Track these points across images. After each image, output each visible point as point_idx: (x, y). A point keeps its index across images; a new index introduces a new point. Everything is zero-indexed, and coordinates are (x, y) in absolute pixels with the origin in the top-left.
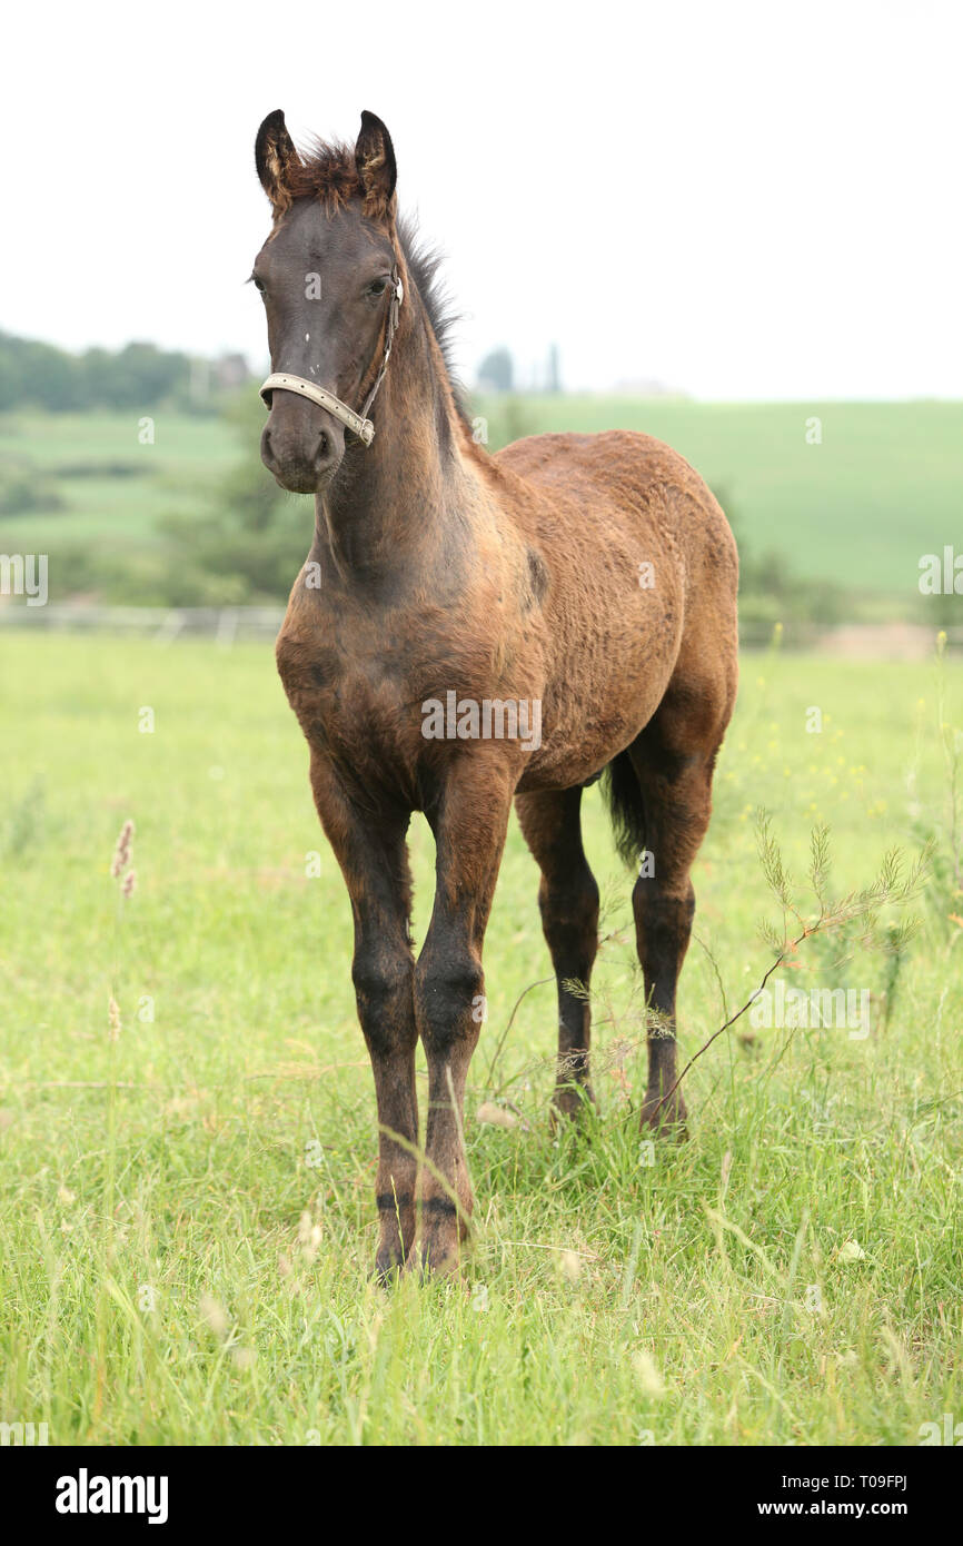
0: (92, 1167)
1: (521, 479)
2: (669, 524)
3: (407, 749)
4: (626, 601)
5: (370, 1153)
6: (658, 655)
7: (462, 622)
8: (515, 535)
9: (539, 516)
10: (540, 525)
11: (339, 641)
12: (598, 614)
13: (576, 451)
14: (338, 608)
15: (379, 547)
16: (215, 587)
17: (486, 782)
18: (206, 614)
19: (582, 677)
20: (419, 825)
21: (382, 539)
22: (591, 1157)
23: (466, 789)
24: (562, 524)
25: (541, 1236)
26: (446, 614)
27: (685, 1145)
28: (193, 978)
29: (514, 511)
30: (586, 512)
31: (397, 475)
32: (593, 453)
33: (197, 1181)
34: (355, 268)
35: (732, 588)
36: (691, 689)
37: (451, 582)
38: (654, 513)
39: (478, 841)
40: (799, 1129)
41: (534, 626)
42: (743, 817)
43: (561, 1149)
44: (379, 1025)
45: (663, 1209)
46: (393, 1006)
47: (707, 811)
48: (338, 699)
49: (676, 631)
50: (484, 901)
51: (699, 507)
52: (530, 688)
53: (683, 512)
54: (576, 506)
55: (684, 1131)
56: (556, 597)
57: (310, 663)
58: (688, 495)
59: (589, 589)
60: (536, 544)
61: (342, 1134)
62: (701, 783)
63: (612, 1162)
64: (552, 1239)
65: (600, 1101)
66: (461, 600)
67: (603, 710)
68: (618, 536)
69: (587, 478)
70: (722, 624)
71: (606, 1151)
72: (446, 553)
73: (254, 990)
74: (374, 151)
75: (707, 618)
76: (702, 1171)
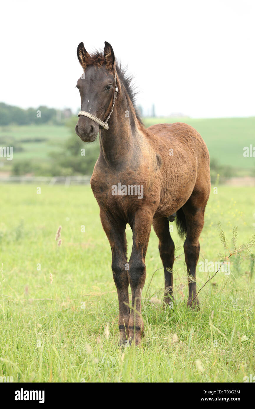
0: (42, 320)
1: (154, 135)
2: (193, 147)
3: (125, 208)
4: (183, 167)
5: (116, 315)
6: (191, 181)
7: (139, 174)
8: (153, 151)
9: (159, 145)
10: (160, 147)
11: (107, 181)
12: (175, 170)
13: (168, 128)
14: (106, 172)
15: (117, 156)
16: (64, 171)
17: (146, 216)
18: (62, 178)
19: (171, 187)
20: (128, 228)
21: (117, 154)
22: (174, 315)
23: (140, 218)
24: (166, 147)
25: (162, 336)
26: (134, 173)
27: (199, 311)
28: (66, 272)
29: (153, 144)
30: (172, 144)
31: (120, 137)
32: (172, 128)
33: (70, 323)
34: (102, 83)
35: (208, 164)
36: (199, 190)
37: (136, 164)
38: (189, 144)
39: (144, 231)
40: (229, 307)
41: (158, 174)
42: (211, 225)
43: (166, 313)
44: (119, 280)
45: (194, 328)
46: (122, 276)
47: (203, 223)
48: (107, 195)
49: (196, 174)
50: (145, 247)
51: (200, 142)
52: (157, 191)
53: (196, 144)
54: (169, 142)
55: (199, 308)
56: (164, 166)
57: (99, 186)
58: (197, 139)
59: (173, 164)
60: (159, 152)
61: (108, 310)
62: (201, 215)
63: (180, 316)
64: (165, 336)
65: (176, 300)
66: (138, 169)
67: (177, 196)
68: (181, 150)
69: (171, 135)
70: (207, 173)
71: (178, 313)
72: (134, 157)
73: (82, 274)
74: (108, 52)
75: (202, 171)
76: (204, 318)
